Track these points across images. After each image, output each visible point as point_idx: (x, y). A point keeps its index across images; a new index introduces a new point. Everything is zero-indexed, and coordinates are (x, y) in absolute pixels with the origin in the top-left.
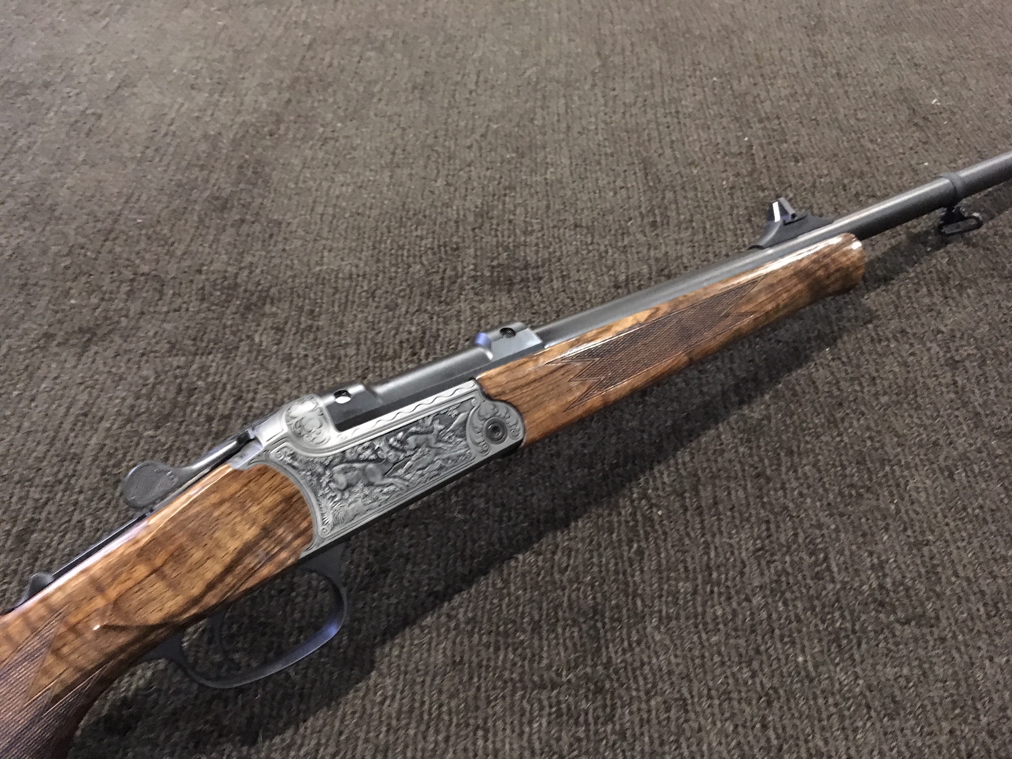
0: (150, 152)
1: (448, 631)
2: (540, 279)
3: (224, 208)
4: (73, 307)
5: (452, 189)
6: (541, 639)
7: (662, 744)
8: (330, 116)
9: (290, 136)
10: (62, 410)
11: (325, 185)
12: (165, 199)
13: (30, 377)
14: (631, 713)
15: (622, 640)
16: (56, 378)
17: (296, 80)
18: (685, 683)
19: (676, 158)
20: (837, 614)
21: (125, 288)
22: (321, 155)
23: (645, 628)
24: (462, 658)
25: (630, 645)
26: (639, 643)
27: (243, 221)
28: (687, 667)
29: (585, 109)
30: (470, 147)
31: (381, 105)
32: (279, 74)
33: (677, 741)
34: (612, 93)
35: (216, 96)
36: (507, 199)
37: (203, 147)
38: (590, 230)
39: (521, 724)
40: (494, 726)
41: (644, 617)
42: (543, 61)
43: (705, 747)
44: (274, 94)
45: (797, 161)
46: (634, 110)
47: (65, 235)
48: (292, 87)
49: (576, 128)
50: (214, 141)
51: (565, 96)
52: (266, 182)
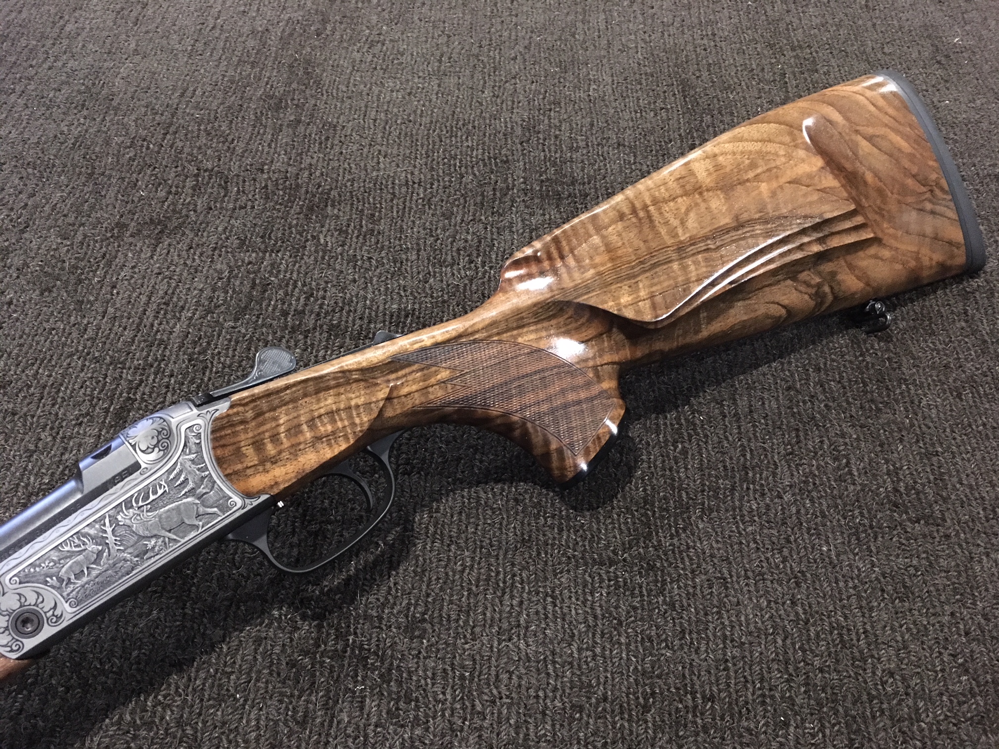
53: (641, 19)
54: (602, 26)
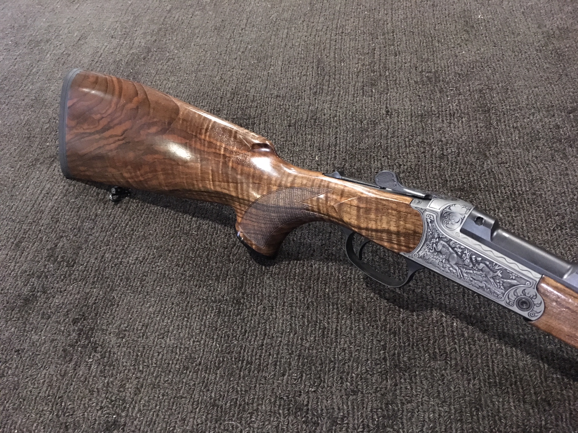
1: (181, 280)
2: (255, 123)
4: (48, 146)
5: (223, 81)
6: (219, 282)
7: (259, 324)
8: (172, 47)
9: (153, 59)
10: (39, 191)
11: (165, 82)
13: (28, 178)
14: (249, 312)
15: (253, 283)
16: (38, 178)
17: (160, 29)
18: (275, 300)
19: (335, 58)
20: (349, 272)
22: (166, 67)
23: (263, 279)
24: (184, 290)
25: (255, 285)
26: (259, 284)
28: (277, 294)
29: (296, 35)
30: (236, 59)
31: (198, 40)
32: (153, 27)
33: (265, 322)
34: (312, 25)
35: (122, 41)
36: (248, 84)
37: (113, 67)
38: (284, 98)
39: (203, 316)
40: (192, 317)
41: (264, 274)
42: (281, 9)
43: (276, 325)
44: (149, 37)
46: (321, 33)
48: (158, 33)
49: (290, 45)
50: (117, 63)
51: (288, 28)
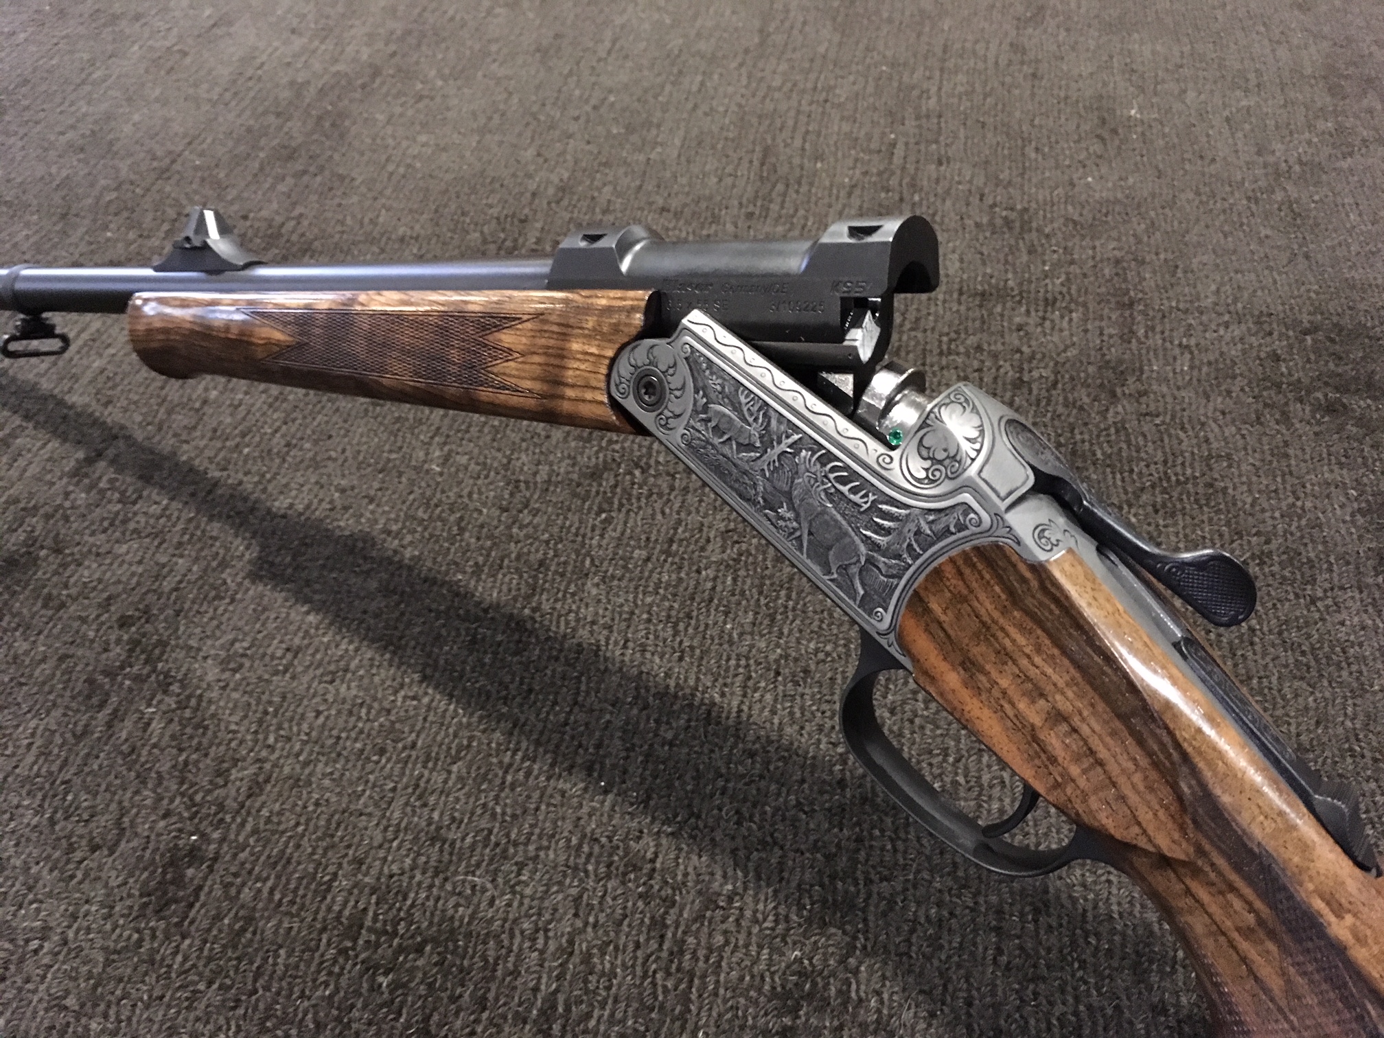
0: (228, 95)
3: (290, 158)
5: (541, 160)
8: (433, 73)
9: (384, 89)
11: (405, 144)
12: (230, 144)
17: (408, 32)
19: (803, 149)
21: (166, 227)
22: (410, 113)
27: (305, 172)
29: (721, 89)
30: (577, 119)
31: (494, 66)
32: (391, 25)
34: (760, 75)
35: (316, 43)
36: (598, 175)
37: (286, 94)
38: (678, 215)
42: (693, 33)
44: (380, 45)
45: (940, 163)
46: (777, 95)
47: (117, 170)
48: (402, 39)
49: (704, 108)
50: (298, 89)
51: (704, 73)
52: (342, 136)
53: (744, 81)
54: (695, 88)
